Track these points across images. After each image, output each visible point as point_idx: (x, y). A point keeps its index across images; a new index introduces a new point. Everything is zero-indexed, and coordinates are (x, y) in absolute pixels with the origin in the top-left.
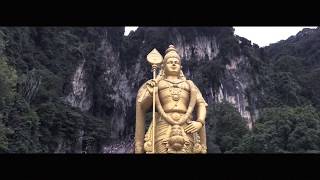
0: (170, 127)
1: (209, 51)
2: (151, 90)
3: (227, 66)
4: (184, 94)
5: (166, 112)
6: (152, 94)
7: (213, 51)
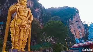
0: (21, 21)
1: (31, 5)
2: (16, 7)
3: (35, 10)
4: (27, 12)
5: (21, 16)
6: (17, 8)
7: (32, 5)
